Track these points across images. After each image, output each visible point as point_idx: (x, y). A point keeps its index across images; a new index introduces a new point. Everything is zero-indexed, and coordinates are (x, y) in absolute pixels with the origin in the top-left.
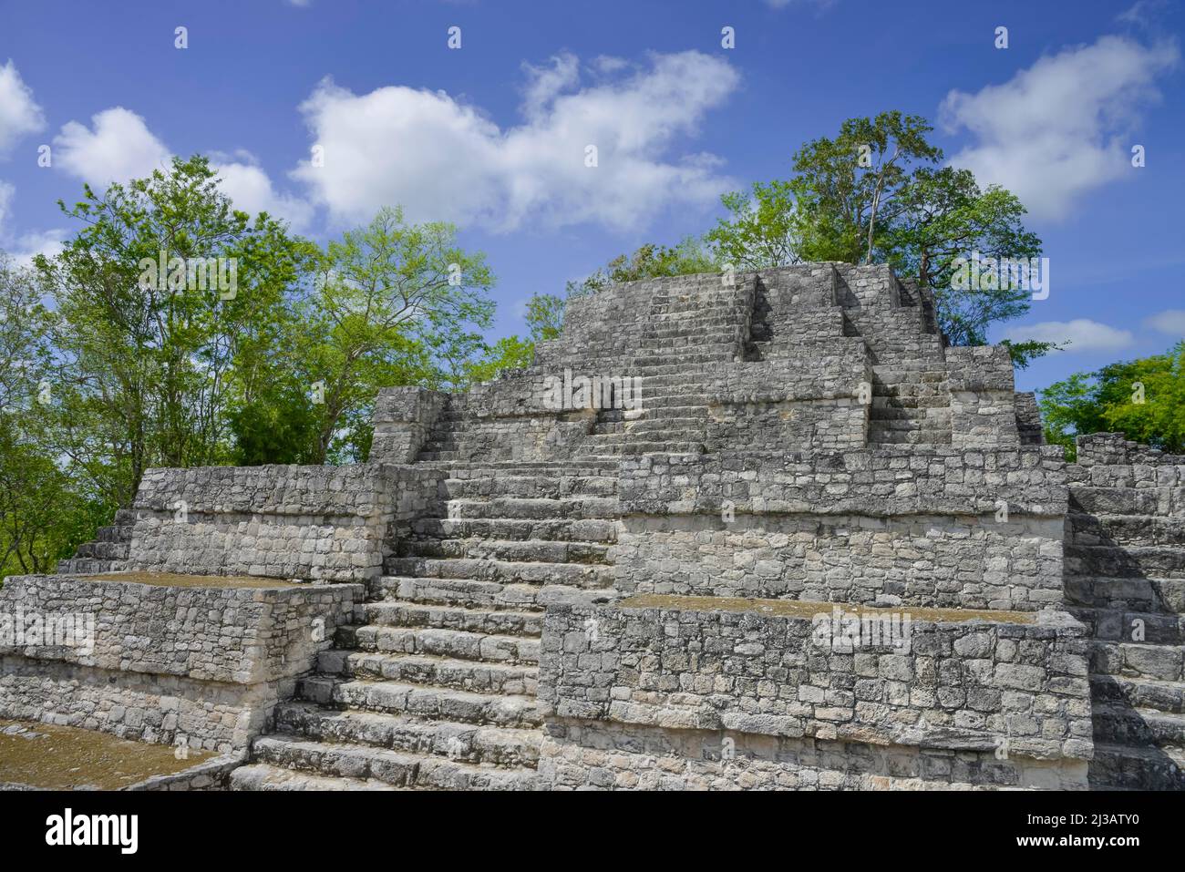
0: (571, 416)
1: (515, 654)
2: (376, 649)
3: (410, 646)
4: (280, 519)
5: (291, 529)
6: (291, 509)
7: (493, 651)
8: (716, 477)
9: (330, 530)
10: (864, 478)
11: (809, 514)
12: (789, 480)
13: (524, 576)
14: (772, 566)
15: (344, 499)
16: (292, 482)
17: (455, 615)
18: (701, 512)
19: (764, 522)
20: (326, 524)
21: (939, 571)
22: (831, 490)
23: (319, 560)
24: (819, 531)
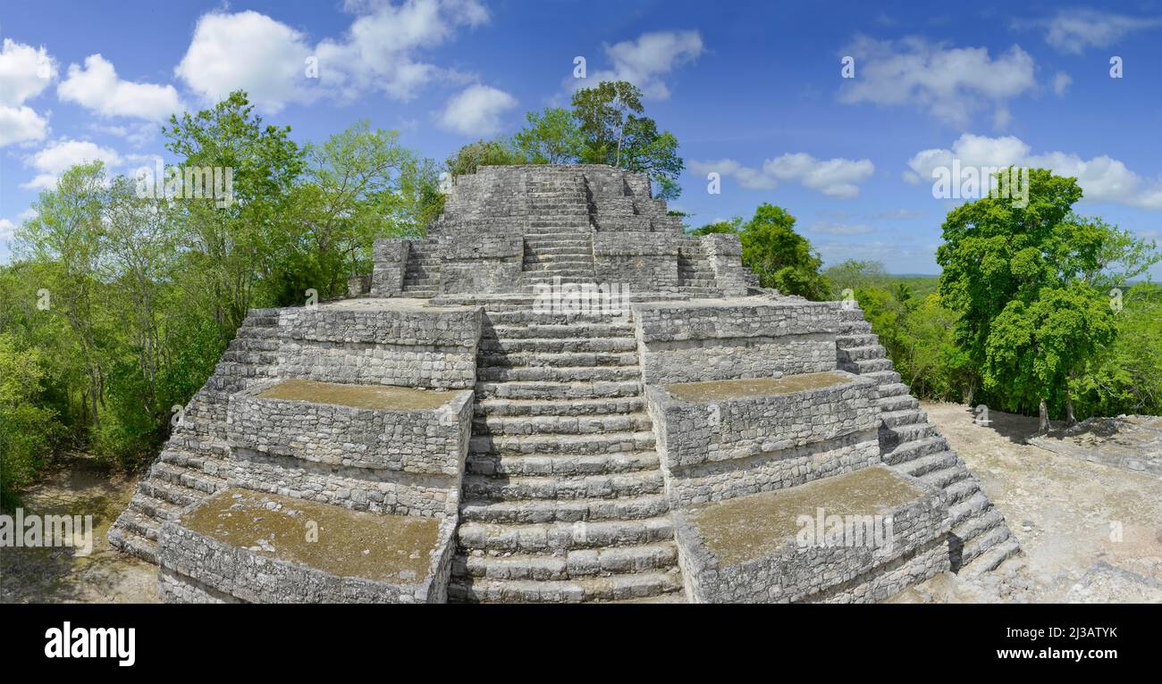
0: (509, 259)
1: (602, 428)
2: (503, 433)
3: (528, 430)
4: (398, 347)
5: (409, 355)
6: (408, 341)
7: (587, 428)
8: (697, 320)
9: (441, 355)
10: (766, 320)
11: (744, 337)
12: (733, 321)
13: (577, 377)
14: (727, 363)
15: (450, 335)
16: (405, 324)
17: (550, 407)
18: (691, 339)
19: (722, 342)
20: (439, 352)
21: (796, 359)
22: (753, 325)
23: (438, 375)
24: (747, 346)
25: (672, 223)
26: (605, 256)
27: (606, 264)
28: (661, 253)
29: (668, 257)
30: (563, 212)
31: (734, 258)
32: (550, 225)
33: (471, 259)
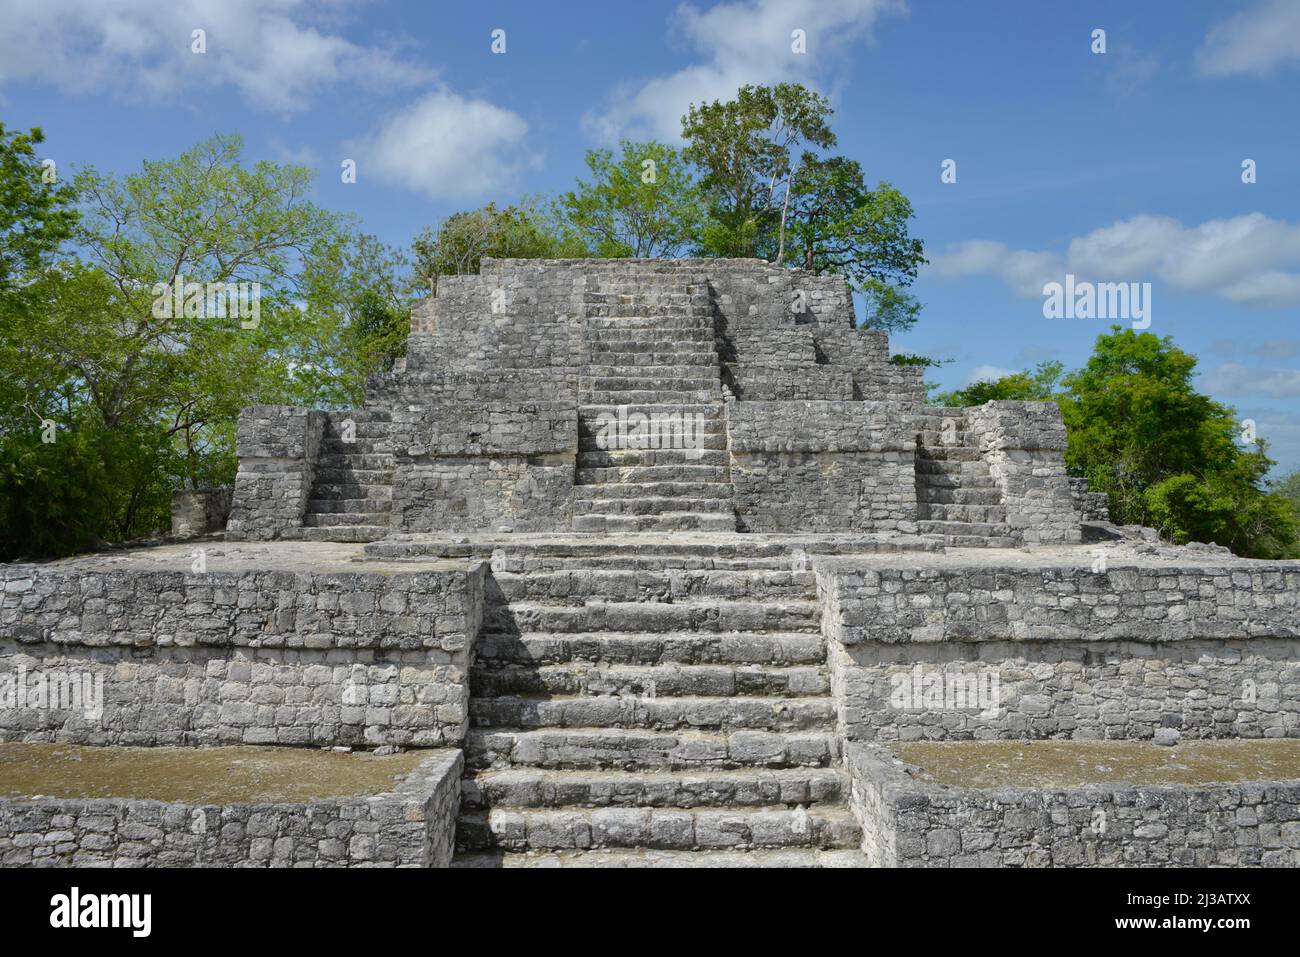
0: (547, 459)
1: (748, 837)
2: (526, 847)
3: (584, 839)
4: (292, 655)
5: (314, 670)
6: (312, 640)
7: (715, 835)
8: (965, 597)
9: (390, 671)
10: (1134, 599)
11: (1079, 641)
12: (1052, 601)
13: (692, 719)
14: (1039, 701)
15: (412, 625)
16: (308, 599)
17: (631, 786)
18: (952, 640)
19: (1024, 650)
20: (384, 663)
21: (1214, 700)
22: (1100, 613)
23: (382, 715)
24: (1086, 660)
25: (901, 380)
26: (755, 452)
27: (756, 470)
28: (877, 446)
29: (894, 456)
30: (663, 359)
31: (1047, 456)
32: (635, 385)
33: (464, 457)
